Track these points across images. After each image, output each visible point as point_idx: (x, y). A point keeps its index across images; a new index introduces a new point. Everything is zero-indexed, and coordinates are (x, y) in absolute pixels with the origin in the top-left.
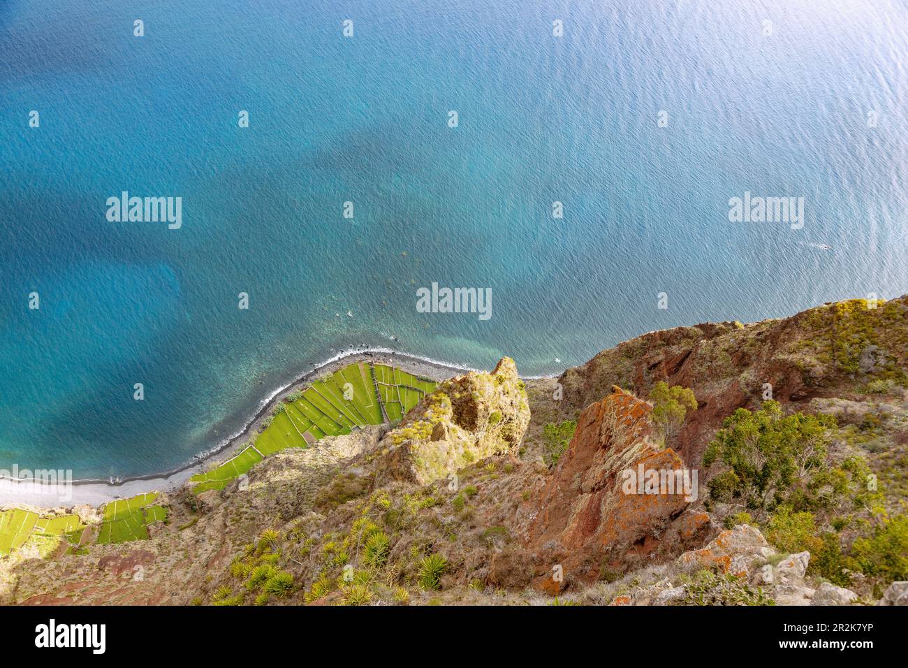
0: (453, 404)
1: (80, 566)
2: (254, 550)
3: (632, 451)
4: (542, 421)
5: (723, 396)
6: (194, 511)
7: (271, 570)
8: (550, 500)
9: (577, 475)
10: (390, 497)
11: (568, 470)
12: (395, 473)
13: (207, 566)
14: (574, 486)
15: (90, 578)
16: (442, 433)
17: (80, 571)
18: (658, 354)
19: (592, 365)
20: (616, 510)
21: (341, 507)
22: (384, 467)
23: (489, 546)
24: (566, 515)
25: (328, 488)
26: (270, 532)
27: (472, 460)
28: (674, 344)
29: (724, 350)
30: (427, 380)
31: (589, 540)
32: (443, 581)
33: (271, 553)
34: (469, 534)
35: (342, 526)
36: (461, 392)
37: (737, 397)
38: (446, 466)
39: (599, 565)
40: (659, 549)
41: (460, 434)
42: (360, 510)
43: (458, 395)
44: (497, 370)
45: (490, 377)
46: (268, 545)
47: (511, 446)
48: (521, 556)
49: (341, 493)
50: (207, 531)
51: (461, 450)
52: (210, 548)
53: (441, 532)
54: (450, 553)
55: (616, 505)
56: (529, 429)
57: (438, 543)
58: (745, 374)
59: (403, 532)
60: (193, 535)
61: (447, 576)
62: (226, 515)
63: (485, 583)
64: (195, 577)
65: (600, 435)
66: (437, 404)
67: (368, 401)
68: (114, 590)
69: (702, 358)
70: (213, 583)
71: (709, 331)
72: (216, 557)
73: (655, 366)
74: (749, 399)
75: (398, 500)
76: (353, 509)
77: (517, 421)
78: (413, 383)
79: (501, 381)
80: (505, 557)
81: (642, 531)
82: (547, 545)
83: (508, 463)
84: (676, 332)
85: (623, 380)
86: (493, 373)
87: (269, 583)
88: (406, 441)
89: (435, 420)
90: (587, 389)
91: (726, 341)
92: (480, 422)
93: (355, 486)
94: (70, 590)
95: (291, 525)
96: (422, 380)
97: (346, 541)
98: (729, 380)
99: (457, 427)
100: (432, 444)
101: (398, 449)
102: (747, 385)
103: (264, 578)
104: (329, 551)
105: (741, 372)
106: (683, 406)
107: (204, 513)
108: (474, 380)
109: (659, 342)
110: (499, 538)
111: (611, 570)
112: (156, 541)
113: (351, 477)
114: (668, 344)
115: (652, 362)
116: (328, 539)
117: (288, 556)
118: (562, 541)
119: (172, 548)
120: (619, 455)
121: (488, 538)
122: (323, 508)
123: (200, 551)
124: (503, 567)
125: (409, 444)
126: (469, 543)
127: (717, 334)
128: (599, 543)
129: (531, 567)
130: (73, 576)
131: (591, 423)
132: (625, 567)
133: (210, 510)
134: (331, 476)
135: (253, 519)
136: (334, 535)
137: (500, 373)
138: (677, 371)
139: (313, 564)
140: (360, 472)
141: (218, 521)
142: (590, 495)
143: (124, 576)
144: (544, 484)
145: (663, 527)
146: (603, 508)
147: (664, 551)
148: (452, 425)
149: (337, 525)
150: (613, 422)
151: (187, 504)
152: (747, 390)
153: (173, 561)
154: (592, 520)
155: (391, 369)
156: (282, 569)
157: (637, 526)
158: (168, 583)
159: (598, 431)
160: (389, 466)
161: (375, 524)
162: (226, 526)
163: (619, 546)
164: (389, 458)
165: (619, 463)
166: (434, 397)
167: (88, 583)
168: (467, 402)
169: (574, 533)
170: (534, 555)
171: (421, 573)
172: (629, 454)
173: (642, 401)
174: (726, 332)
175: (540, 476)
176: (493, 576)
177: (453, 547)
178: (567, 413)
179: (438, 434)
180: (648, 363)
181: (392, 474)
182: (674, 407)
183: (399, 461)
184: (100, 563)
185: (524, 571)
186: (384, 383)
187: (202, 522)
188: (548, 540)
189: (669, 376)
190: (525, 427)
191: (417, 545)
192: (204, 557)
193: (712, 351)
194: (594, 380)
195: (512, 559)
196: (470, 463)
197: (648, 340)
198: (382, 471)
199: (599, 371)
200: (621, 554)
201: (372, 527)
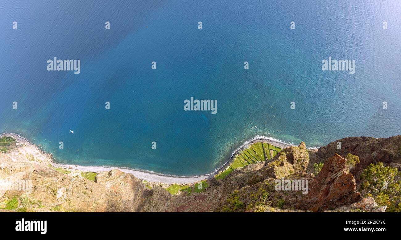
0: (287, 156)
1: (190, 198)
2: (232, 195)
3: (340, 173)
4: (313, 162)
5: (366, 159)
6: (216, 185)
7: (237, 201)
8: (315, 186)
9: (323, 179)
10: (269, 182)
11: (320, 177)
12: (270, 175)
13: (221, 199)
14: (322, 182)
15: (193, 201)
16: (284, 164)
17: (190, 199)
18: (348, 144)
19: (329, 146)
20: (334, 190)
21: (255, 185)
22: (267, 174)
23: (297, 198)
24: (319, 190)
25: (251, 179)
26: (236, 191)
27: (292, 173)
28: (353, 142)
29: (368, 145)
30: (279, 148)
31: (326, 198)
32: (284, 206)
33: (237, 196)
34: (291, 194)
35: (256, 190)
36: (289, 152)
37: (370, 160)
38: (284, 174)
39: (328, 205)
40: (346, 202)
41: (288, 165)
42: (261, 186)
43: (288, 153)
44: (300, 145)
45: (298, 148)
46: (236, 194)
47: (303, 169)
48: (306, 201)
49: (255, 180)
50: (220, 190)
51: (289, 170)
52: (221, 194)
53: (283, 193)
54: (286, 199)
55: (334, 189)
56: (309, 164)
57: (283, 196)
58: (373, 153)
59: (273, 192)
60: (216, 191)
61: (285, 205)
62: (224, 186)
63: (296, 208)
64: (218, 202)
65: (330, 168)
66: (282, 155)
67: (262, 154)
68: (198, 204)
69: (361, 147)
70: (223, 204)
71: (364, 139)
72: (223, 197)
73: (347, 148)
74: (374, 161)
75: (271, 183)
76: (258, 185)
77: (305, 162)
78: (275, 149)
79: (301, 149)
80: (301, 201)
81: (341, 196)
82: (313, 199)
83: (303, 174)
84: (354, 138)
85: (338, 151)
86: (299, 147)
87: (237, 204)
88: (273, 166)
89: (281, 160)
90: (326, 153)
91: (369, 143)
92: (295, 161)
93: (258, 179)
94: (189, 204)
95: (242, 189)
96: (277, 148)
97: (257, 194)
98: (368, 154)
99: (288, 163)
100: (280, 167)
101: (271, 168)
102: (374, 156)
103: (235, 203)
104: (253, 197)
105: (372, 153)
106: (355, 161)
107: (219, 185)
108: (293, 148)
109: (349, 141)
110: (300, 196)
111: (331, 207)
112: (207, 192)
113: (258, 176)
114: (352, 142)
115: (347, 147)
116: (252, 193)
117: (241, 197)
118: (318, 197)
119: (211, 194)
120: (336, 174)
121: (297, 196)
122: (250, 184)
123: (219, 195)
124: (301, 204)
125: (274, 167)
126: (291, 196)
127: (366, 140)
128: (329, 199)
129: (309, 204)
130: (189, 201)
131: (328, 164)
132: (335, 206)
133: (220, 184)
134: (252, 176)
135: (231, 187)
136: (254, 192)
137: (301, 147)
138: (354, 150)
139: (248, 200)
140: (260, 175)
141: (222, 187)
142: (327, 185)
143: (201, 201)
144: (313, 181)
145: (347, 196)
146: (330, 189)
147: (347, 203)
148: (286, 162)
149: (254, 190)
150: (335, 164)
151: (214, 183)
152: (373, 158)
153: (212, 198)
154: (327, 192)
155: (268, 144)
156: (240, 201)
157: (340, 195)
158: (211, 203)
159: (330, 166)
160: (268, 173)
161: (265, 190)
162: (224, 189)
163: (334, 200)
164: (268, 171)
165: (336, 176)
166: (281, 153)
167: (193, 203)
168: (291, 155)
169: (321, 196)
170: (310, 201)
171: (278, 204)
172: (339, 174)
173: (343, 159)
174: (369, 140)
175: (312, 178)
176: (298, 206)
177: (287, 197)
178: (320, 160)
179: (282, 164)
180: (345, 147)
181: (269, 176)
182: (353, 161)
183: (271, 172)
184: (195, 198)
185: (307, 205)
186: (266, 148)
187: (218, 187)
188: (314, 197)
189: (351, 151)
190: (308, 163)
191: (277, 196)
192: (220, 197)
193: (364, 145)
194: (329, 151)
195: (304, 202)
196: (291, 174)
197: (346, 140)
198: (266, 175)
199: (330, 148)
200: (335, 202)
201: (264, 190)
